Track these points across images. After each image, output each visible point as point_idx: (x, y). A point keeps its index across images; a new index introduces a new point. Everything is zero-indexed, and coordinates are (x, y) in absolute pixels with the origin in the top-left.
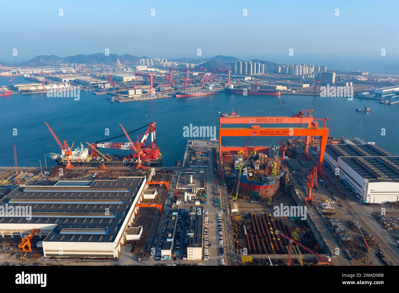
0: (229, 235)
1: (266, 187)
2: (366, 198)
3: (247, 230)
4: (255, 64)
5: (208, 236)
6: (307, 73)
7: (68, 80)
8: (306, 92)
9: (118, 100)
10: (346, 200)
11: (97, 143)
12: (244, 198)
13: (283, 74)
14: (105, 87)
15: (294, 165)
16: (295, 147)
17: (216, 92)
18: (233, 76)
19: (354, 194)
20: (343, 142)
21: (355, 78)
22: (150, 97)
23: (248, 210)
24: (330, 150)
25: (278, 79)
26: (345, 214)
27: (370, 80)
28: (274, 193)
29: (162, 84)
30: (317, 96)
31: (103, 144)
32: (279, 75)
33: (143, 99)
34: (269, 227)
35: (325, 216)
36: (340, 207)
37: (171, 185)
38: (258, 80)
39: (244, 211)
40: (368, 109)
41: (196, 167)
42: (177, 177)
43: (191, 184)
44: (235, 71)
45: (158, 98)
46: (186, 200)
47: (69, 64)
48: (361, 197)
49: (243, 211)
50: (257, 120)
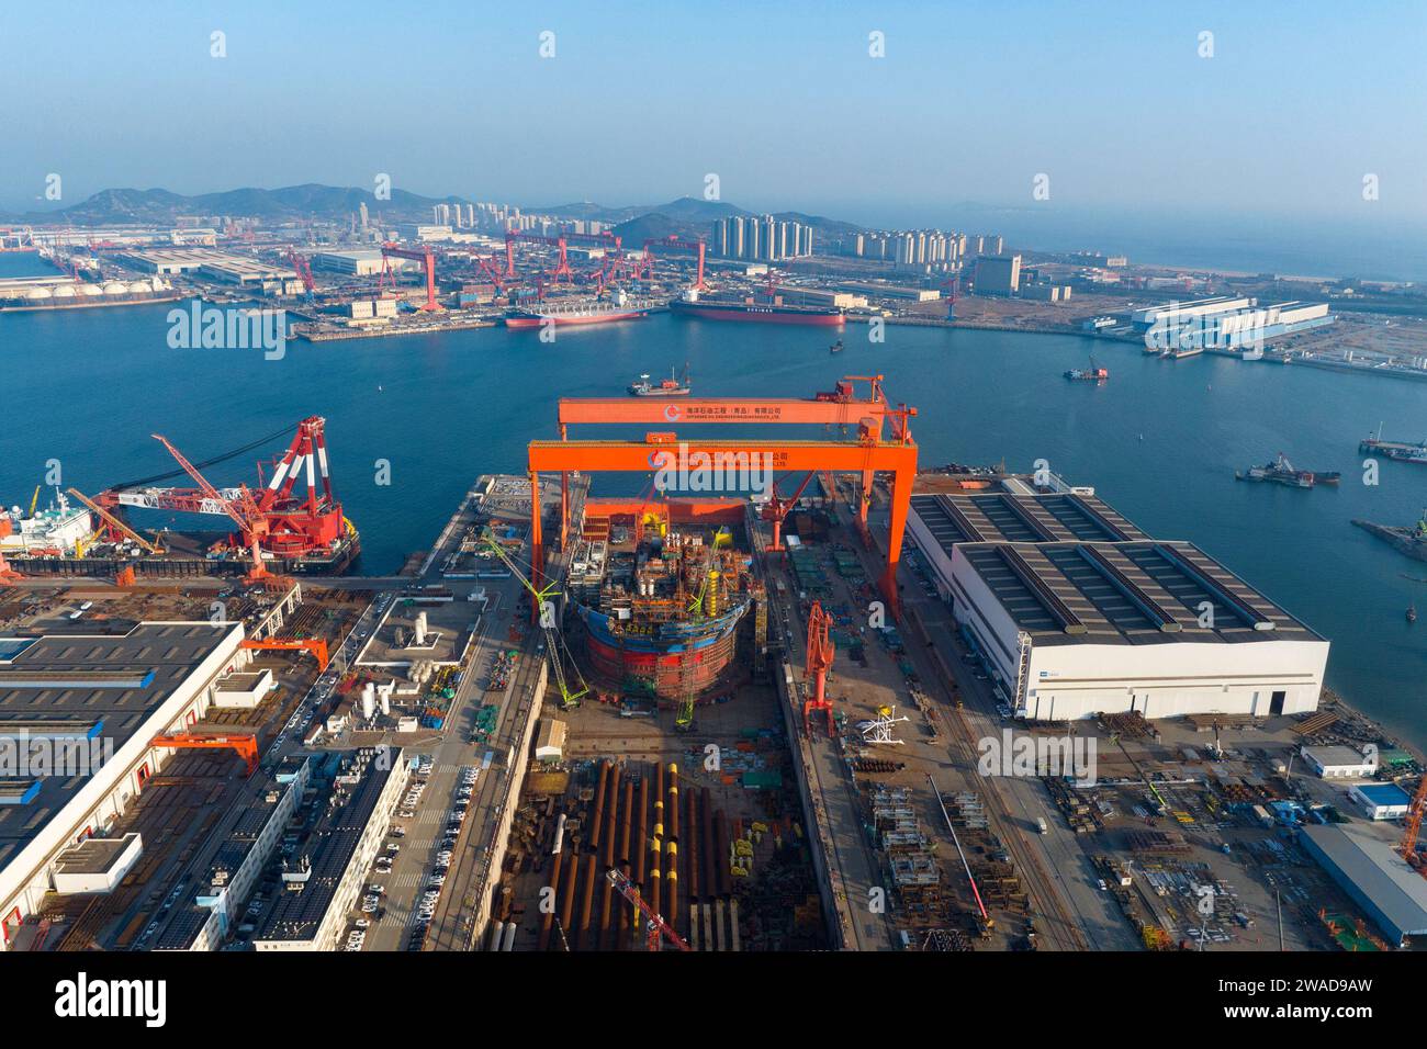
0: (476, 867)
1: (680, 657)
2: (1023, 700)
3: (566, 832)
4: (784, 224)
5: (389, 870)
6: (943, 257)
7: (175, 268)
8: (923, 316)
9: (308, 335)
10: (955, 705)
11: (121, 488)
12: (603, 698)
13: (867, 258)
14: (288, 292)
15: (811, 568)
16: (833, 503)
17: (642, 312)
18: (712, 262)
19: (991, 682)
20: (997, 485)
21: (1083, 273)
22: (420, 327)
23: (603, 746)
24: (942, 516)
25: (849, 275)
26: (937, 767)
27: (1127, 282)
28: (714, 679)
29: (478, 284)
30: (955, 327)
31: (139, 493)
32: (855, 262)
33: (392, 332)
34: (653, 821)
35: (864, 777)
36: (927, 738)
37: (344, 649)
38: (788, 277)
39: (586, 753)
40: (1102, 372)
41: (467, 578)
42: (377, 617)
43: (420, 645)
44: (722, 246)
45: (445, 328)
46: (368, 713)
47: (206, 218)
48: (1009, 697)
49: (584, 750)
50: (690, 410)
